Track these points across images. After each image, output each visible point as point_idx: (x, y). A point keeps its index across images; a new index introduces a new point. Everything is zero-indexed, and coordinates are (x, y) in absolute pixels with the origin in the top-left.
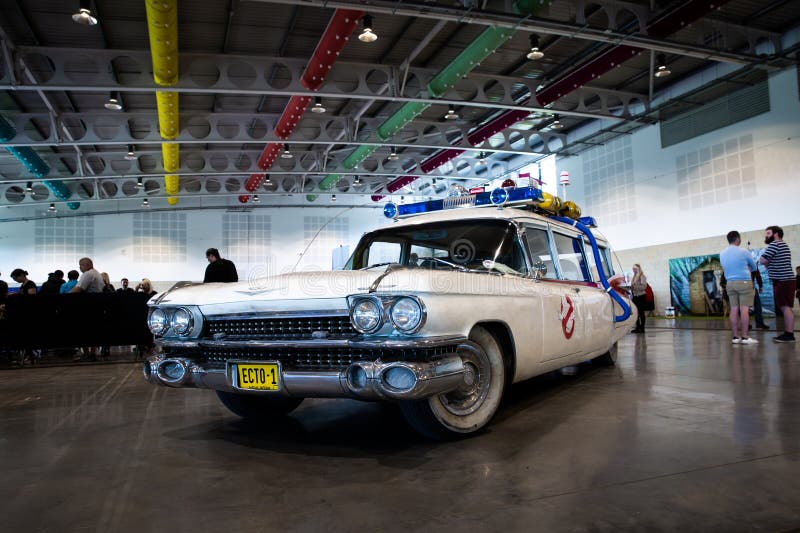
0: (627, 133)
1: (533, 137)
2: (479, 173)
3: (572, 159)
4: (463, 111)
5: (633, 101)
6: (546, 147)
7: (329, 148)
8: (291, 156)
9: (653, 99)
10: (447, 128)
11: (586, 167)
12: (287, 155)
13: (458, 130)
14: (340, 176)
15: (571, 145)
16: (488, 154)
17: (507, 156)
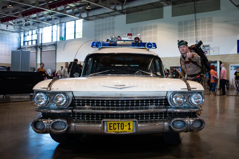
0: (114, 16)
1: (76, 10)
5: (118, 4)
6: (80, 15)
9: (125, 5)
11: (96, 26)
16: (55, 13)
17: (61, 16)
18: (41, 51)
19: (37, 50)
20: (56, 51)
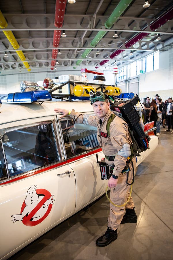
1: (151, 44)
2: (131, 58)
3: (165, 52)
4: (122, 34)
6: (156, 48)
7: (76, 50)
8: (61, 54)
10: (117, 41)
11: (170, 56)
12: (59, 53)
13: (122, 42)
14: (82, 60)
15: (165, 47)
16: (134, 51)
17: (141, 52)
18: (129, 84)
19: (126, 83)
20: (139, 82)
